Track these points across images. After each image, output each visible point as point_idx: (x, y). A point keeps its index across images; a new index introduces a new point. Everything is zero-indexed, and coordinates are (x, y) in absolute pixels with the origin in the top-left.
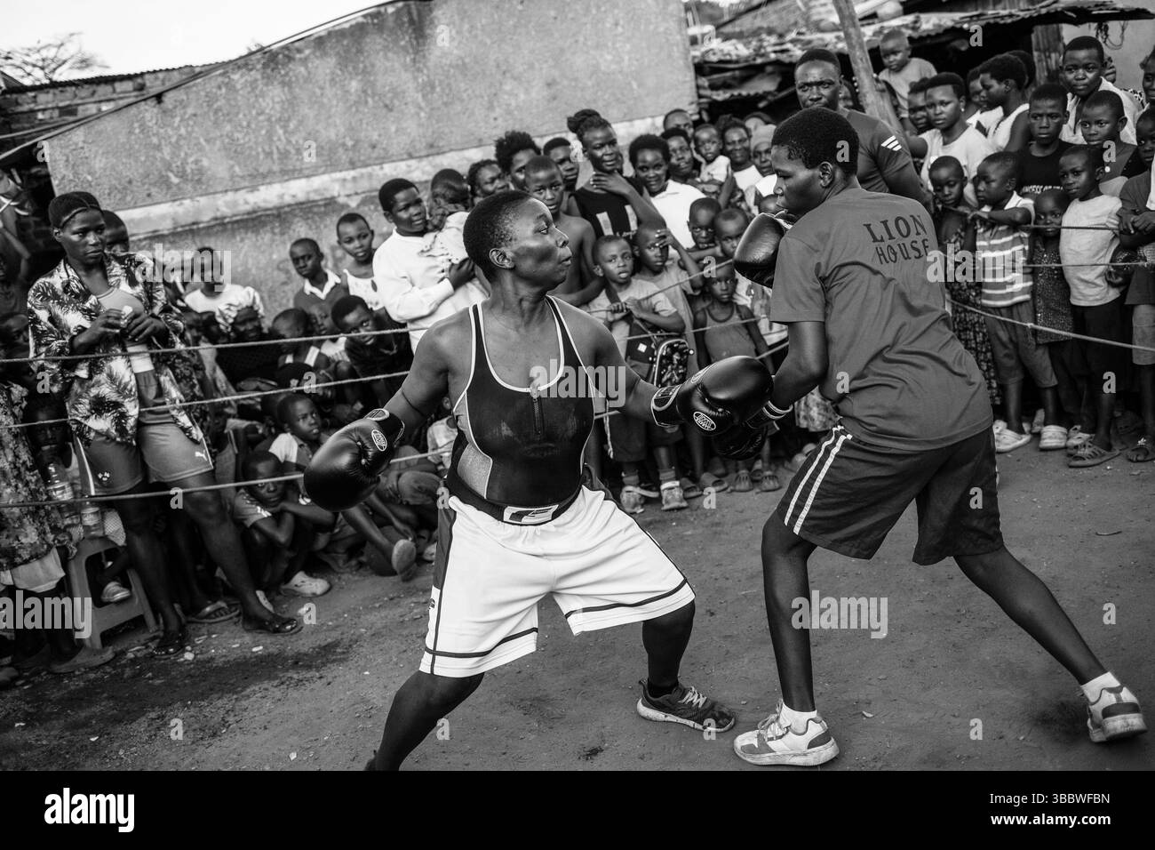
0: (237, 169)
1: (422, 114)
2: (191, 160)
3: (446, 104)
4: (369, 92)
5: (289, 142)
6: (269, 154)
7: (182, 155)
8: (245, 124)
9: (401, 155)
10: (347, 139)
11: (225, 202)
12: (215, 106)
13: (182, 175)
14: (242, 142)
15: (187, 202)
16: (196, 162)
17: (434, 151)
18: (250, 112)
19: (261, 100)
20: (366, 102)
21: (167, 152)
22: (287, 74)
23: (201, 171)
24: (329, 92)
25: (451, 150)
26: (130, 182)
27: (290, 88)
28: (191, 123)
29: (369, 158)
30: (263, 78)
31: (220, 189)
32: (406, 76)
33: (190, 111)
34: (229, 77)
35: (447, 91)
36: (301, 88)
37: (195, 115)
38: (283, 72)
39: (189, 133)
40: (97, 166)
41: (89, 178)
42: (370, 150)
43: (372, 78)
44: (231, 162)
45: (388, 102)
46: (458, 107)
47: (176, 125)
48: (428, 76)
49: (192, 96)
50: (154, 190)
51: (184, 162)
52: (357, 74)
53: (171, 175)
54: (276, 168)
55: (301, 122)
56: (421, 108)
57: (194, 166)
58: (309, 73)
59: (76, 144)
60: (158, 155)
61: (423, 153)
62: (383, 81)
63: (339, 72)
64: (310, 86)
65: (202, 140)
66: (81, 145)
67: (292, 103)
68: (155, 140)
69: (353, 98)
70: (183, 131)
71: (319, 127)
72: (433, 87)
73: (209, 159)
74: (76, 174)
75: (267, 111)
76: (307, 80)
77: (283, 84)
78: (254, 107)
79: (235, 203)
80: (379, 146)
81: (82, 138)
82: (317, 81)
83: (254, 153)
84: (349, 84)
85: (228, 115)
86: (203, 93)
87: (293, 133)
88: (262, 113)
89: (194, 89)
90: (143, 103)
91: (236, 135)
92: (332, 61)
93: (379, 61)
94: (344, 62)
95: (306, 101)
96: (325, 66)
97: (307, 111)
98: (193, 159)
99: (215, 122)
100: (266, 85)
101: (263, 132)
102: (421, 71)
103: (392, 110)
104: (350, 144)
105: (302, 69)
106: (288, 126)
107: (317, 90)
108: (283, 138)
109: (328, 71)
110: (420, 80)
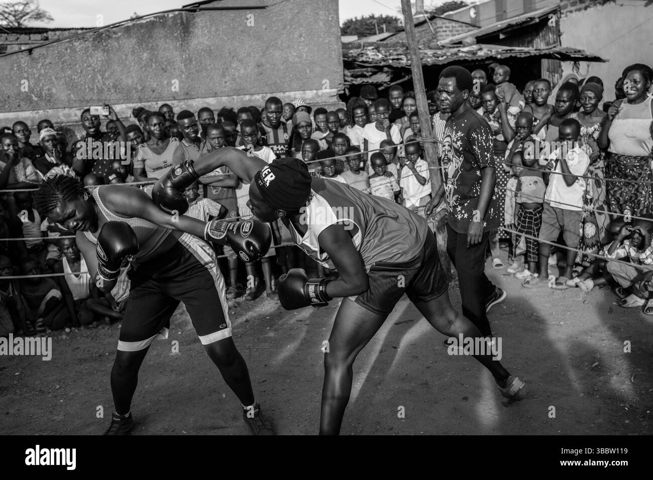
0: (72, 96)
1: (183, 76)
2: (45, 88)
3: (197, 71)
4: (154, 60)
5: (104, 84)
6: (92, 90)
7: (41, 85)
8: (79, 71)
9: (169, 97)
10: (138, 85)
11: (63, 114)
12: (63, 59)
13: (40, 96)
14: (77, 81)
15: (41, 112)
16: (49, 90)
17: (187, 97)
18: (83, 65)
19: (90, 58)
20: (152, 66)
21: (32, 82)
22: (106, 46)
23: (51, 95)
24: (130, 57)
25: (198, 97)
26: (8, 97)
27: (108, 53)
28: (48, 67)
29: (150, 97)
30: (93, 46)
31: (61, 106)
32: (176, 53)
33: (48, 61)
34: (73, 44)
35: (199, 64)
36: (114, 54)
37: (50, 63)
38: (104, 44)
39: (46, 73)
42: (151, 93)
43: (156, 53)
44: (69, 92)
45: (164, 67)
46: (205, 74)
47: (39, 67)
48: (189, 55)
49: (50, 52)
50: (22, 103)
51: (42, 89)
52: (148, 49)
53: (33, 96)
54: (95, 98)
55: (112, 73)
56: (183, 72)
57: (47, 92)
58: (120, 46)
60: (27, 84)
61: (181, 98)
62: (162, 55)
63: (137, 47)
64: (120, 53)
65: (53, 78)
67: (108, 62)
68: (26, 75)
69: (144, 63)
70: (42, 71)
71: (123, 77)
72: (191, 61)
73: (56, 89)
75: (93, 65)
76: (118, 50)
77: (104, 51)
78: (85, 62)
79: (69, 115)
80: (156, 91)
82: (124, 51)
83: (83, 88)
84: (143, 54)
85: (70, 65)
86: (56, 51)
87: (107, 79)
88: (90, 66)
89: (51, 48)
90: (21, 54)
91: (73, 77)
92: (134, 41)
93: (161, 43)
94: (141, 42)
95: (116, 62)
96: (129, 43)
97: (116, 67)
98: (47, 88)
99: (62, 68)
100: (94, 50)
101: (90, 77)
102: (185, 51)
103: (166, 72)
104: (140, 88)
105: (116, 44)
106: (105, 75)
107: (123, 56)
108: (101, 81)
109: (131, 46)
110: (184, 57)
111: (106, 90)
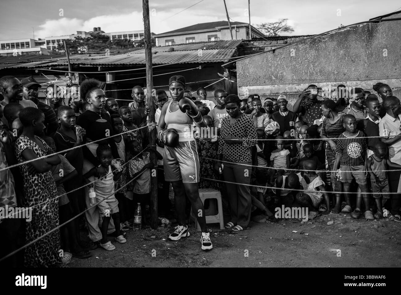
0: (294, 77)
1: (366, 65)
2: (280, 72)
3: (376, 62)
4: (347, 55)
5: (314, 70)
6: (306, 73)
7: (278, 70)
8: (300, 62)
9: (355, 79)
10: (335, 71)
11: (288, 88)
13: (276, 77)
14: (298, 68)
15: (276, 86)
16: (282, 73)
17: (367, 79)
18: (303, 58)
19: (307, 54)
20: (345, 58)
21: (273, 68)
22: (318, 46)
23: (282, 76)
24: (332, 54)
25: (375, 79)
26: (260, 77)
27: (318, 51)
28: (283, 60)
29: (342, 79)
30: (309, 47)
31: (287, 83)
32: (363, 50)
33: (283, 56)
34: (298, 46)
36: (322, 52)
37: (284, 58)
38: (317, 46)
39: (281, 64)
40: (251, 71)
41: (248, 74)
42: (343, 76)
43: (349, 50)
44: (293, 75)
45: (353, 59)
46: (381, 64)
47: (278, 60)
48: (371, 51)
49: (285, 51)
50: (266, 81)
51: (278, 73)
52: (344, 48)
53: (273, 76)
54: (308, 78)
55: (320, 63)
56: (366, 63)
57: (280, 75)
58: (326, 47)
59: (246, 63)
60: (270, 69)
61: (363, 79)
62: (353, 51)
63: (337, 47)
64: (325, 51)
65: (285, 66)
66: (247, 64)
67: (318, 57)
68: (270, 65)
69: (340, 57)
70: (279, 63)
71: (326, 66)
72: (372, 55)
73: (286, 73)
74: (244, 73)
75: (309, 59)
76: (325, 49)
77: (316, 50)
78: (304, 57)
79: (292, 88)
80: (347, 75)
81: (248, 62)
82: (328, 50)
83: (301, 72)
84: (340, 51)
85: (295, 58)
86: (288, 51)
87: (316, 67)
88: (307, 59)
89: (286, 49)
90: (268, 52)
91: (296, 66)
92: (335, 43)
93: (353, 44)
94: (339, 44)
95: (323, 56)
96: (332, 45)
97: (323, 60)
98: (281, 72)
99: (290, 61)
100: (310, 50)
101: (306, 66)
102: (368, 48)
103: (354, 62)
104: (336, 73)
105: (324, 45)
106: (315, 64)
107: (328, 53)
108: (312, 68)
109: (333, 46)
110: (368, 52)
111: (315, 73)
